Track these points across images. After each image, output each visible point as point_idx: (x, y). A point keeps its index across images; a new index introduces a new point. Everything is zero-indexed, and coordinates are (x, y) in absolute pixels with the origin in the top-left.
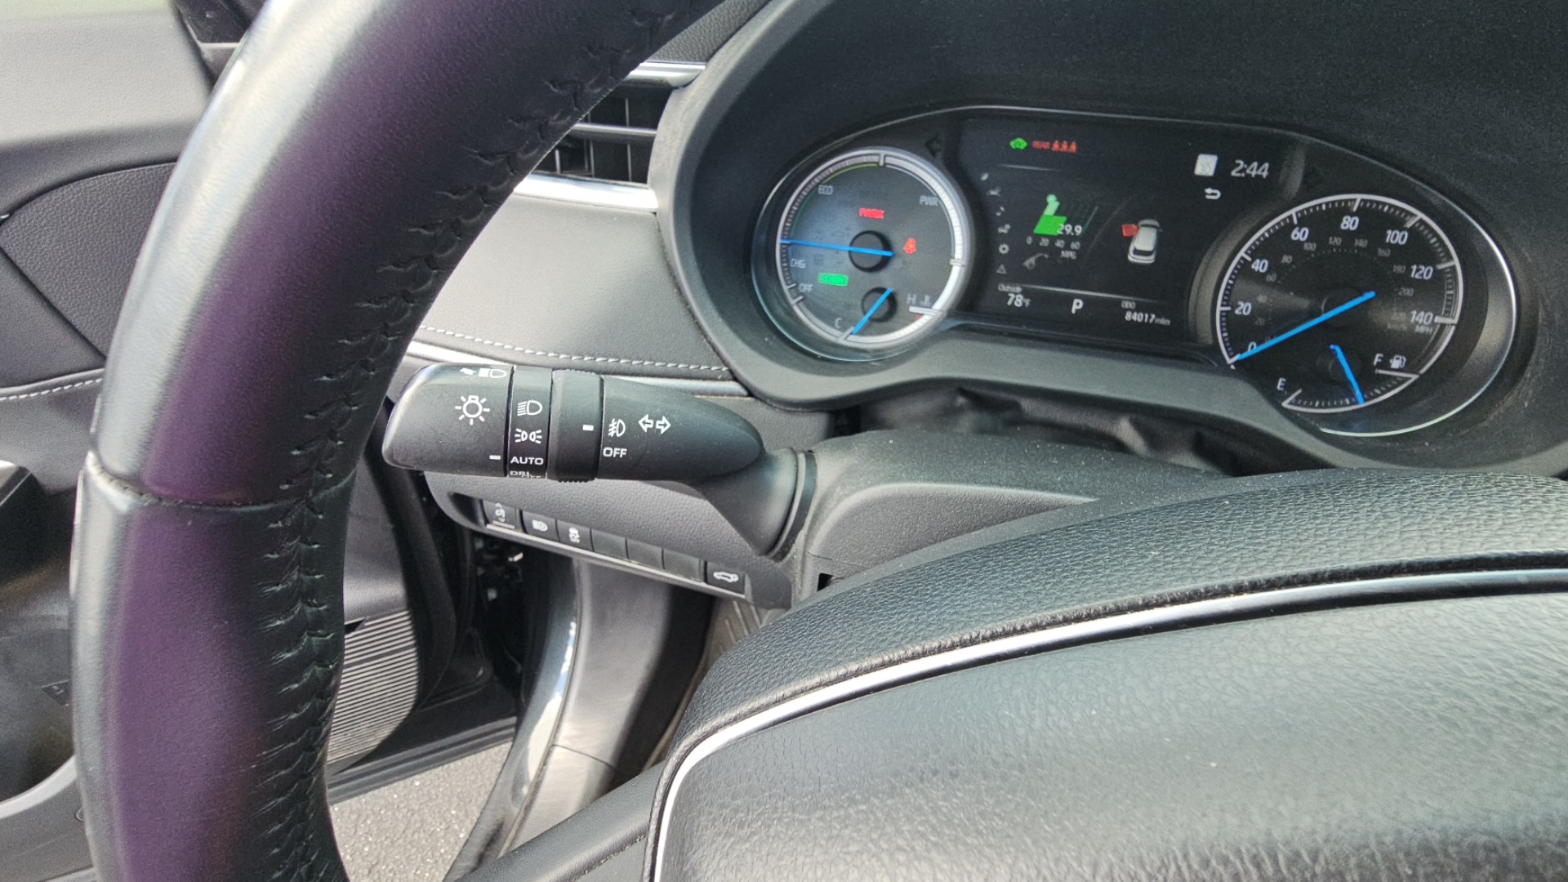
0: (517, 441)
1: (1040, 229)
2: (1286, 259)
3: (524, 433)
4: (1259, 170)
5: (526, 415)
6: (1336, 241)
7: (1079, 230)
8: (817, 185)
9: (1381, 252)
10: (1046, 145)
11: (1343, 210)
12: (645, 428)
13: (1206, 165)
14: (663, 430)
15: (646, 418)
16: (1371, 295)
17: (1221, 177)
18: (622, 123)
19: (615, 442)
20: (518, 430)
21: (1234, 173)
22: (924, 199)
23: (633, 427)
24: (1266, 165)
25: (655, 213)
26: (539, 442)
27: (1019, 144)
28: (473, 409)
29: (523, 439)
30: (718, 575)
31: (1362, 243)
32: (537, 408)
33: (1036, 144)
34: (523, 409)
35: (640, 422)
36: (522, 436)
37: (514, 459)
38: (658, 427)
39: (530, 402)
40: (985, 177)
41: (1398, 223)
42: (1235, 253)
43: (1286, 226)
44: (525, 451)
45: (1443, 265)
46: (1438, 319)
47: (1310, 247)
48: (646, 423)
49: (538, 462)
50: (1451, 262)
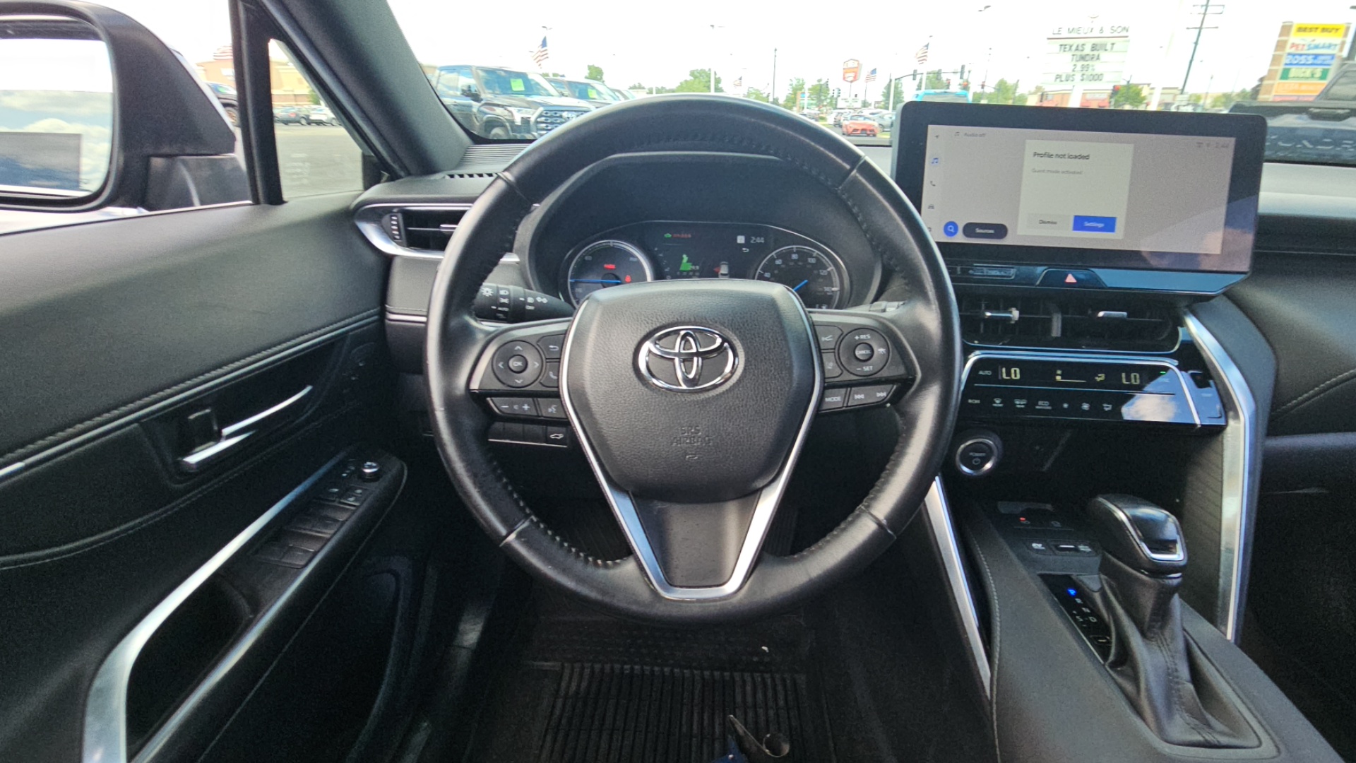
0: (500, 302)
1: (682, 268)
2: (776, 272)
4: (760, 240)
6: (792, 263)
7: (698, 267)
8: (585, 256)
9: (808, 266)
10: (679, 235)
11: (790, 252)
12: (539, 301)
13: (741, 239)
16: (806, 281)
17: (747, 244)
19: (530, 304)
20: (501, 298)
21: (752, 242)
22: (631, 259)
23: (536, 301)
24: (762, 238)
25: (518, 263)
26: (508, 302)
27: (668, 235)
28: (487, 292)
29: (503, 302)
30: (552, 437)
31: (800, 263)
32: (506, 292)
33: (675, 235)
34: (502, 293)
35: (537, 299)
36: (503, 300)
37: (500, 308)
38: (543, 301)
40: (656, 249)
41: (811, 256)
42: (756, 270)
43: (773, 259)
44: (503, 305)
45: (829, 269)
46: (833, 289)
47: (783, 266)
48: (539, 299)
49: (506, 309)
50: (831, 268)
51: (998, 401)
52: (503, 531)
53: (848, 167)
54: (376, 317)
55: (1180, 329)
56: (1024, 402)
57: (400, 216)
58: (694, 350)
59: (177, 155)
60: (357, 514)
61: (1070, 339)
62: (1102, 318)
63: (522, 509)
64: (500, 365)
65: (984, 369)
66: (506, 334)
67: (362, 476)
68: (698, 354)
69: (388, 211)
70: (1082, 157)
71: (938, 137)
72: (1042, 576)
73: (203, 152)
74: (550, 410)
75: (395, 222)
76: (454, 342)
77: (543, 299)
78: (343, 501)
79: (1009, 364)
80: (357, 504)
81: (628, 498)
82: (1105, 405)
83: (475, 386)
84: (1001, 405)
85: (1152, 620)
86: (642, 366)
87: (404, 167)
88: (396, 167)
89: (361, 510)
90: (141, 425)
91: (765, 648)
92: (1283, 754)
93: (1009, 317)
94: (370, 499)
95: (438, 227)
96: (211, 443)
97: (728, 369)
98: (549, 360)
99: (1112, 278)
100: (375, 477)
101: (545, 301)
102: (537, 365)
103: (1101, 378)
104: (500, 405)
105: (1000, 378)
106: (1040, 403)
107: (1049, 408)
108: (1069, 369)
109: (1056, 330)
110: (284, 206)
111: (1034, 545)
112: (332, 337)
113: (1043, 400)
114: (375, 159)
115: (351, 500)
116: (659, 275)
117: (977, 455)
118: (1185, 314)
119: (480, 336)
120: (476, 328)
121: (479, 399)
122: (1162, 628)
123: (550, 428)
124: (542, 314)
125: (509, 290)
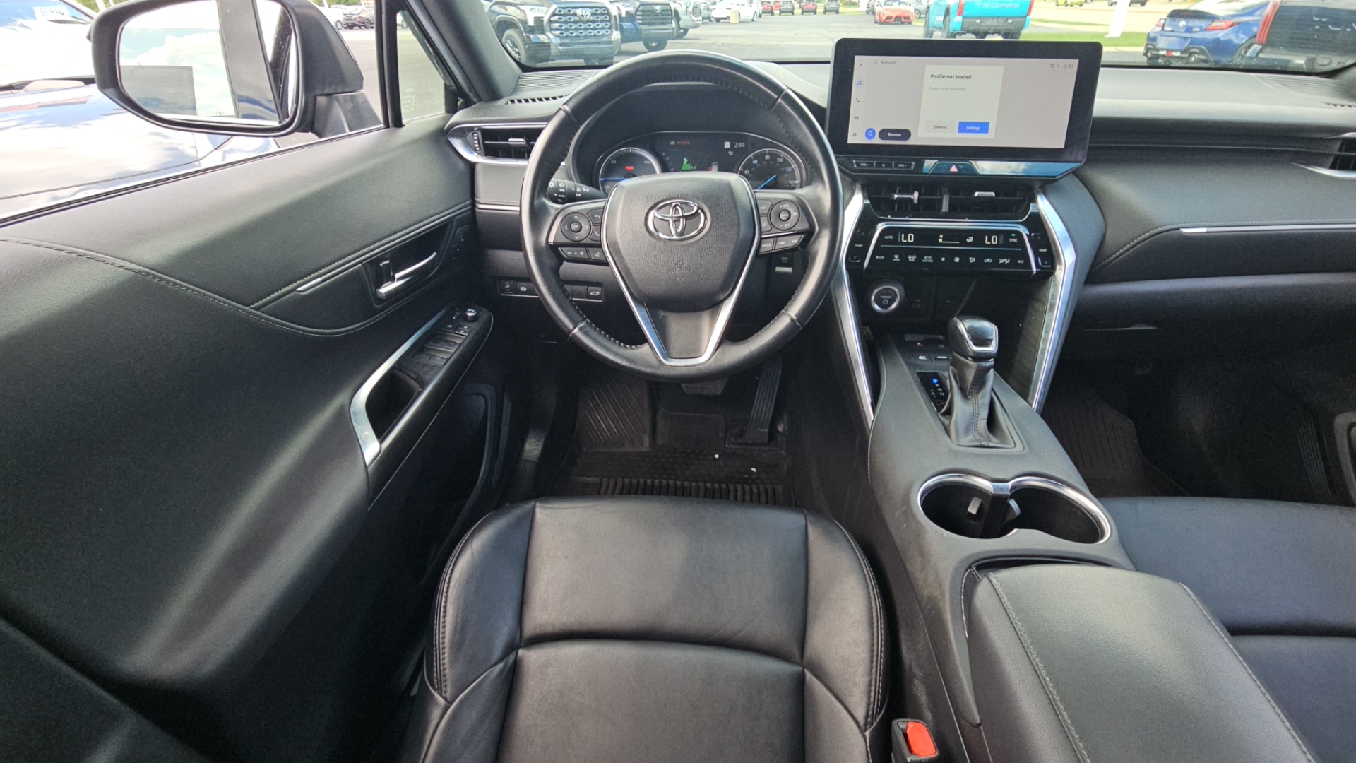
1: (683, 165)
2: (753, 169)
4: (742, 145)
6: (765, 163)
7: (695, 168)
9: (778, 165)
11: (764, 154)
13: (727, 145)
16: (775, 176)
17: (732, 148)
19: (578, 193)
21: (735, 146)
22: (646, 162)
23: (582, 190)
24: (744, 144)
26: (564, 192)
27: (673, 143)
28: (553, 185)
30: (592, 294)
31: (772, 163)
33: (678, 143)
34: (560, 185)
36: (561, 190)
37: (559, 196)
40: (664, 154)
41: (780, 157)
42: (738, 168)
43: (750, 160)
44: (561, 193)
45: (793, 167)
46: (796, 182)
47: (759, 165)
48: (584, 190)
49: (563, 196)
50: (794, 166)
51: (896, 257)
52: (570, 326)
53: (776, 97)
54: (470, 207)
55: (1032, 204)
56: (914, 257)
57: (479, 133)
58: (681, 215)
59: (332, 94)
60: (467, 340)
61: (954, 212)
62: (978, 197)
63: (582, 315)
64: (566, 227)
65: (888, 235)
66: (566, 210)
67: (466, 318)
68: (683, 217)
69: (471, 129)
70: (966, 77)
71: (862, 64)
72: (918, 373)
73: (347, 90)
74: (596, 255)
75: (476, 138)
76: (537, 215)
77: (586, 189)
78: (457, 332)
79: (907, 231)
80: (466, 334)
81: (644, 309)
82: (970, 258)
83: (551, 241)
84: (898, 260)
85: (971, 388)
86: (651, 227)
87: (477, 95)
88: (471, 95)
89: (470, 336)
90: (363, 265)
91: (754, 469)
92: (1026, 450)
93: (910, 198)
94: (474, 332)
95: (507, 140)
96: (390, 282)
97: (701, 226)
98: (595, 225)
99: (985, 167)
100: (474, 319)
101: (588, 190)
102: (587, 227)
103: (970, 240)
104: (567, 252)
105: (899, 240)
106: (926, 257)
107: (932, 261)
108: (949, 234)
109: (945, 208)
110: (403, 129)
111: (920, 358)
112: (446, 220)
113: (928, 255)
114: (454, 87)
115: (462, 332)
116: (665, 169)
117: (885, 297)
118: (1038, 193)
119: (553, 212)
120: (550, 206)
121: (554, 248)
122: (977, 393)
123: (590, 288)
124: (585, 197)
125: (564, 183)
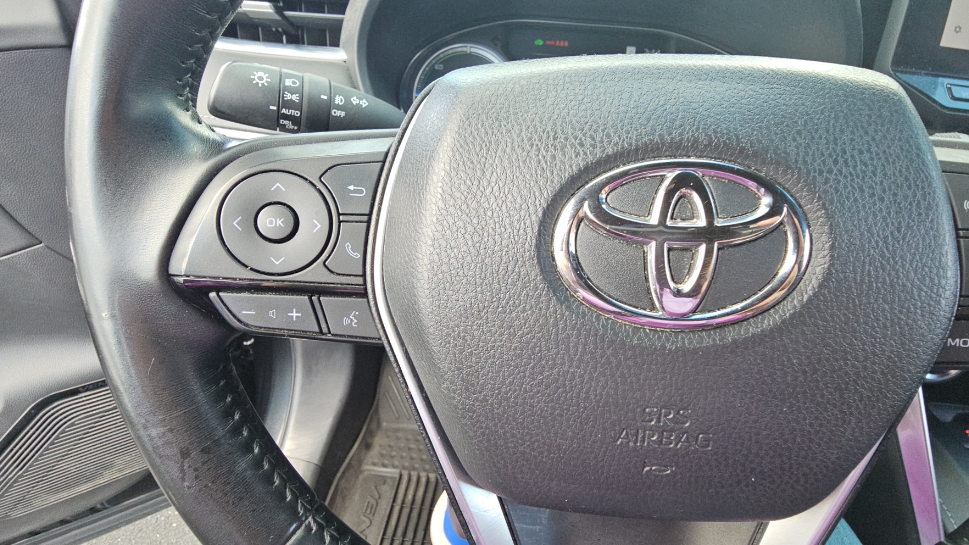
0: (285, 99)
3: (289, 94)
5: (290, 86)
8: (434, 64)
10: (552, 43)
12: (354, 103)
14: (364, 106)
15: (355, 98)
18: (324, 12)
19: (339, 108)
20: (286, 93)
23: (348, 102)
25: (345, 62)
26: (297, 101)
27: (539, 42)
28: (261, 78)
29: (289, 98)
32: (296, 83)
34: (288, 82)
35: (352, 99)
36: (288, 96)
37: (284, 111)
38: (361, 103)
39: (292, 80)
44: (289, 104)
48: (355, 101)
49: (297, 113)
74: (347, 322)
77: (362, 100)
83: (180, 267)
98: (347, 217)
101: (364, 103)
104: (239, 310)
121: (191, 295)
125: (300, 80)
